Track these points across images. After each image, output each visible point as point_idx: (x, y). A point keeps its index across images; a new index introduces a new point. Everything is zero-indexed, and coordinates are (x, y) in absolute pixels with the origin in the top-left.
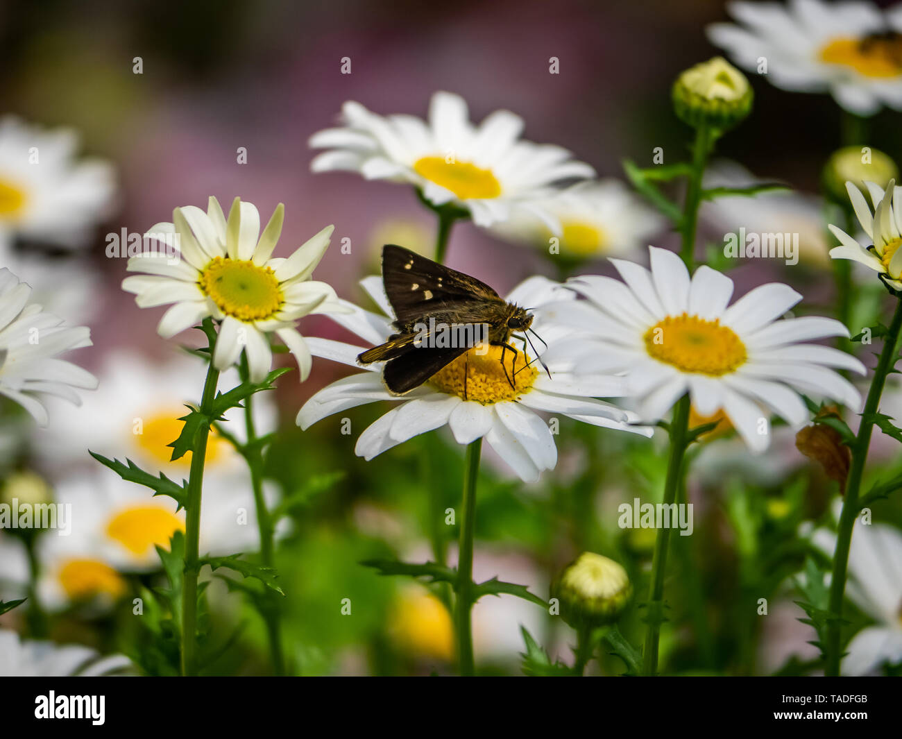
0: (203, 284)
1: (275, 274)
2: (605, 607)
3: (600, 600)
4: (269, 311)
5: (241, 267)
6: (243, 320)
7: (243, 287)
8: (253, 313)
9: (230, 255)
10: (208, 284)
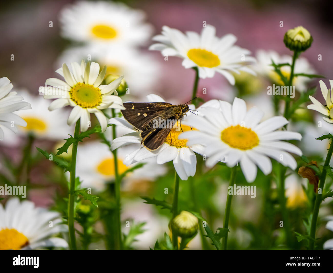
0: (71, 92)
1: (101, 91)
2: (187, 232)
3: (185, 229)
4: (94, 105)
5: (89, 87)
6: (83, 107)
7: (87, 95)
8: (87, 105)
9: (85, 83)
10: (73, 92)
